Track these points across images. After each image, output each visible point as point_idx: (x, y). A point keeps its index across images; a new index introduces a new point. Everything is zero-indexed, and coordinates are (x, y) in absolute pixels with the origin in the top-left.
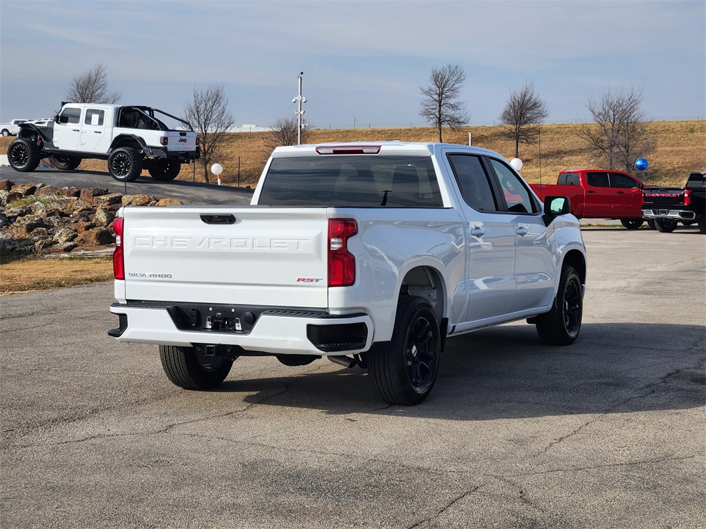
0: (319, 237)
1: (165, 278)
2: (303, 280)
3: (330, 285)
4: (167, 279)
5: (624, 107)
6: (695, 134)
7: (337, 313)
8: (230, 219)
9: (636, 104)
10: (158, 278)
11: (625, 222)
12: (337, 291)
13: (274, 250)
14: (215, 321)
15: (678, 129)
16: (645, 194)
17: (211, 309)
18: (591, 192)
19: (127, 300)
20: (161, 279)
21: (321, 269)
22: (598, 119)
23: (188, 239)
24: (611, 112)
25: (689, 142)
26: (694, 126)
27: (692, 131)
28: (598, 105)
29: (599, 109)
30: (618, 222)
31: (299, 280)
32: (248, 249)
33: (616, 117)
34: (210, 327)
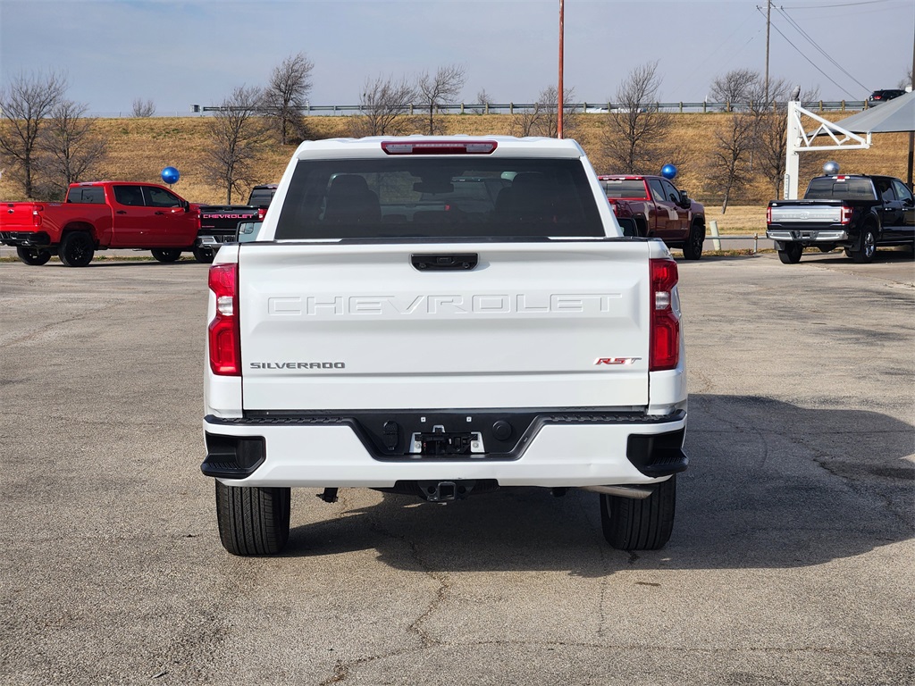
0: (636, 289)
1: (334, 368)
2: (607, 361)
3: (653, 368)
4: (334, 370)
5: (43, 98)
6: (130, 135)
7: (661, 412)
8: (468, 262)
9: (58, 94)
10: (315, 370)
11: (157, 253)
12: (663, 377)
13: (557, 313)
14: (428, 439)
15: (107, 129)
16: (202, 216)
17: (423, 419)
18: (121, 212)
19: (244, 412)
20: (322, 371)
21: (639, 342)
22: (8, 113)
23: (386, 299)
24: (25, 104)
25: (125, 147)
26: (127, 125)
27: (126, 132)
28: (7, 92)
29: (8, 100)
30: (149, 253)
31: (599, 363)
32: (508, 313)
33: (32, 111)
34: (419, 451)
